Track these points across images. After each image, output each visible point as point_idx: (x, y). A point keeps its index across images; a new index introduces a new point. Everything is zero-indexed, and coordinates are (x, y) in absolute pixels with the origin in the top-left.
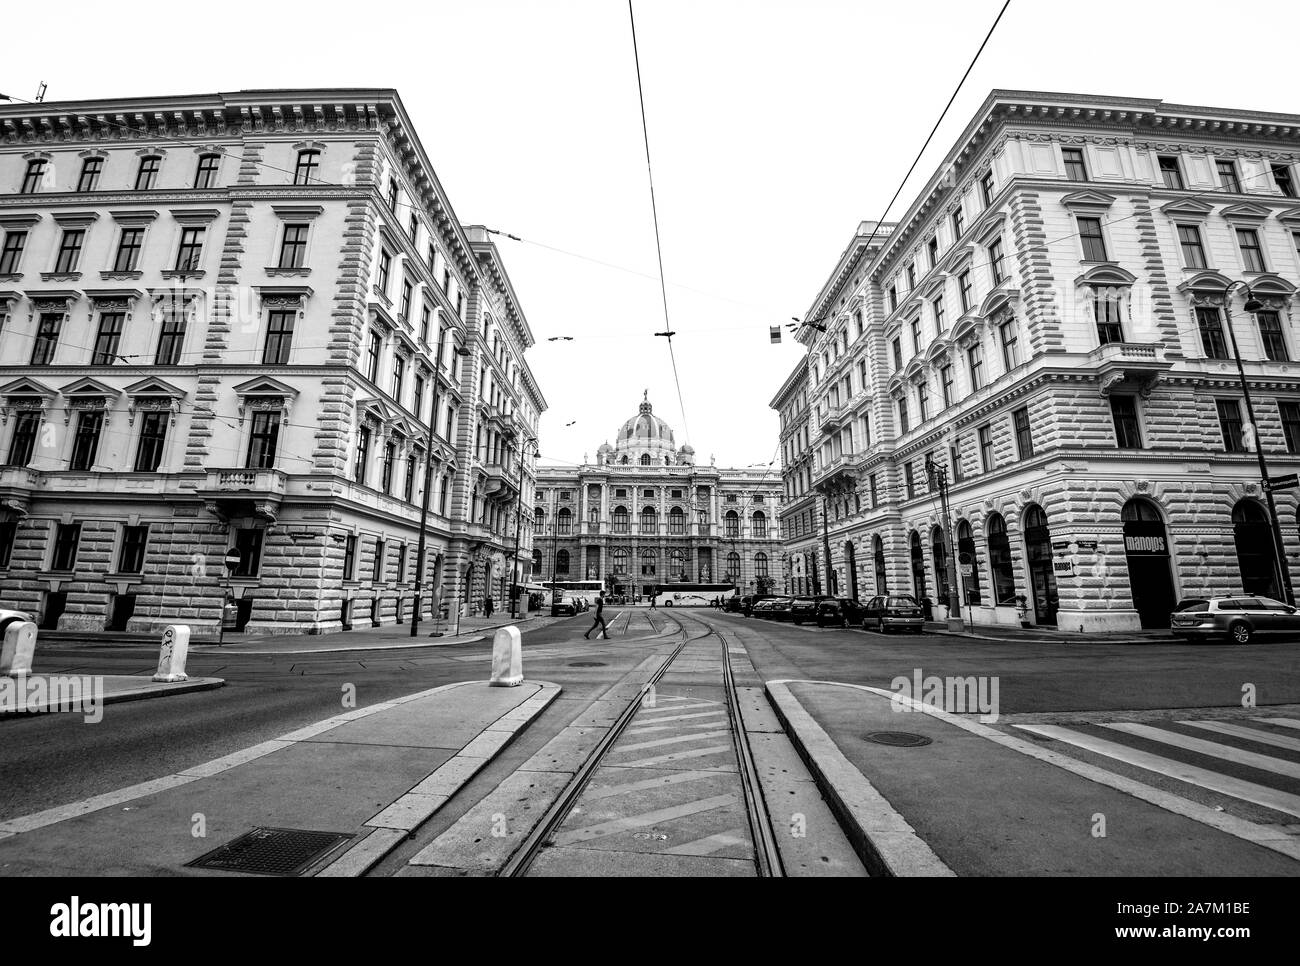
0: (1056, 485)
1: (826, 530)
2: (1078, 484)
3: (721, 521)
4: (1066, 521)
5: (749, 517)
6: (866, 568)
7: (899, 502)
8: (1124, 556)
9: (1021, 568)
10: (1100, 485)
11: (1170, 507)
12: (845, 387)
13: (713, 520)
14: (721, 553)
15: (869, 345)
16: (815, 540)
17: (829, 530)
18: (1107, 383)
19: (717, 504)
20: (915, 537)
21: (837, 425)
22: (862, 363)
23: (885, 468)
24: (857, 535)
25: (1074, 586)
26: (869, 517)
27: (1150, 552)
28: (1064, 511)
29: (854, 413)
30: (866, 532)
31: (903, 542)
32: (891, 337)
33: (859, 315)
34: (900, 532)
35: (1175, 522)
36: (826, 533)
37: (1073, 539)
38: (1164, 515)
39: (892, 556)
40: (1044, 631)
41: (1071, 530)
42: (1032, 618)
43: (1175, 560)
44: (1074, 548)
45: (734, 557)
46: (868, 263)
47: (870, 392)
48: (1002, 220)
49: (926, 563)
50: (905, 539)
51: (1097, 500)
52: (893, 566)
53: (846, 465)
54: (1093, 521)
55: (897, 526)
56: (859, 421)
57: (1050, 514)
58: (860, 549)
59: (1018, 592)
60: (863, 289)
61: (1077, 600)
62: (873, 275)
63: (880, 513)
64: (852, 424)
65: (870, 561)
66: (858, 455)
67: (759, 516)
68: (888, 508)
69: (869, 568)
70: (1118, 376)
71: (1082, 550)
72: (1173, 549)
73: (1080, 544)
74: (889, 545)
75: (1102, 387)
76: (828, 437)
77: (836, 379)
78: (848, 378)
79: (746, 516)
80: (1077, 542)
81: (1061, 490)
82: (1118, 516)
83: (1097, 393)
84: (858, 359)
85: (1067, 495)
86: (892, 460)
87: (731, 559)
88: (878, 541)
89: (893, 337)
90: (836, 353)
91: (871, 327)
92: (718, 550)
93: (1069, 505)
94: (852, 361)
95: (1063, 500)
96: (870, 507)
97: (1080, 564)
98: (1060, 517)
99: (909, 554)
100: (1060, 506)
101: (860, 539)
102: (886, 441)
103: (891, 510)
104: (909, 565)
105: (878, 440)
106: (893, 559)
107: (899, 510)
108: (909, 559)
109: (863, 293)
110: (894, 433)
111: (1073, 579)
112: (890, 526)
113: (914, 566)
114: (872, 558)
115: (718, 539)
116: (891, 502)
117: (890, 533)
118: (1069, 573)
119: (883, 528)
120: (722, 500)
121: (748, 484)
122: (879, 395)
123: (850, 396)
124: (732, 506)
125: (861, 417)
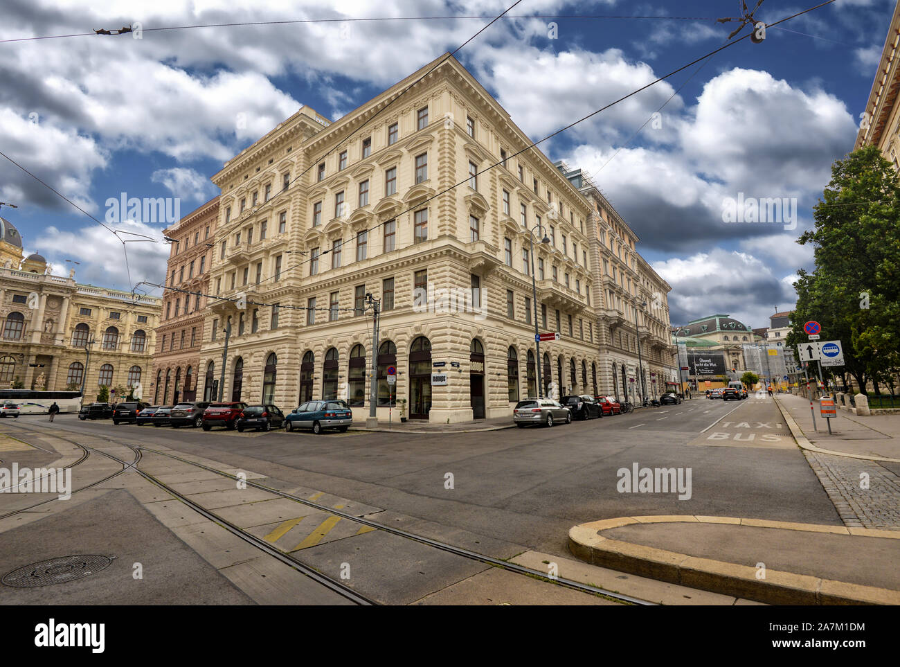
0: (442, 324)
1: (227, 344)
2: (455, 325)
3: (69, 333)
4: (446, 348)
5: (102, 331)
6: (253, 379)
7: (297, 327)
8: (469, 373)
9: (404, 380)
10: (464, 327)
11: (489, 345)
12: (260, 229)
13: (61, 330)
14: (62, 362)
15: (293, 201)
16: (198, 353)
17: (230, 344)
18: (475, 265)
19: (68, 314)
20: (308, 355)
21: (247, 258)
22: (283, 214)
23: (292, 299)
24: (249, 351)
25: (446, 392)
26: (265, 337)
27: (477, 371)
28: (446, 341)
29: (267, 251)
30: (260, 349)
31: (295, 359)
32: (315, 199)
33: (287, 175)
34: (295, 351)
35: (490, 355)
36: (226, 346)
37: (449, 360)
38: (485, 350)
39: (285, 369)
40: (417, 423)
41: (449, 354)
42: (407, 416)
43: (487, 377)
44: (448, 366)
45: (78, 367)
46: (304, 139)
47: (288, 237)
48: (431, 141)
49: (315, 375)
50: (298, 356)
51: (462, 337)
52: (285, 377)
53: (253, 291)
54: (458, 349)
55: (294, 346)
56: (271, 258)
57: (434, 343)
58: (249, 362)
59: (398, 397)
60: (296, 157)
61: (446, 402)
62: (308, 148)
63: (279, 334)
64: (263, 260)
65: (260, 373)
66: (265, 286)
67: (113, 331)
68: (288, 330)
69: (257, 378)
70: (482, 262)
71: (453, 368)
72: (487, 371)
73: (453, 364)
74: (282, 360)
75: (470, 266)
76: (232, 267)
77: (253, 221)
78: (264, 223)
79: (99, 330)
80: (451, 363)
81: (446, 327)
82: (468, 348)
83: (467, 270)
84: (280, 209)
85: (449, 331)
86: (298, 293)
87: (73, 369)
88: (272, 356)
89: (316, 200)
90: (255, 200)
91: (298, 187)
92: (61, 358)
93: (449, 338)
94: (272, 210)
95: (446, 334)
96: (269, 329)
97: (451, 378)
98: (441, 345)
99: (300, 368)
100: (443, 338)
101: (252, 354)
102: (295, 278)
103: (290, 333)
104: (298, 377)
105: (288, 276)
106: (285, 372)
107: (296, 334)
108: (299, 372)
109: (295, 159)
110: (302, 273)
111: (446, 387)
112: (287, 345)
113: (302, 377)
114: (262, 371)
115: (63, 348)
116: (291, 327)
117: (287, 350)
118: (443, 383)
119: (281, 346)
120: (75, 311)
121: (107, 301)
122: (296, 241)
123: (263, 236)
124: (85, 319)
125: (273, 255)
